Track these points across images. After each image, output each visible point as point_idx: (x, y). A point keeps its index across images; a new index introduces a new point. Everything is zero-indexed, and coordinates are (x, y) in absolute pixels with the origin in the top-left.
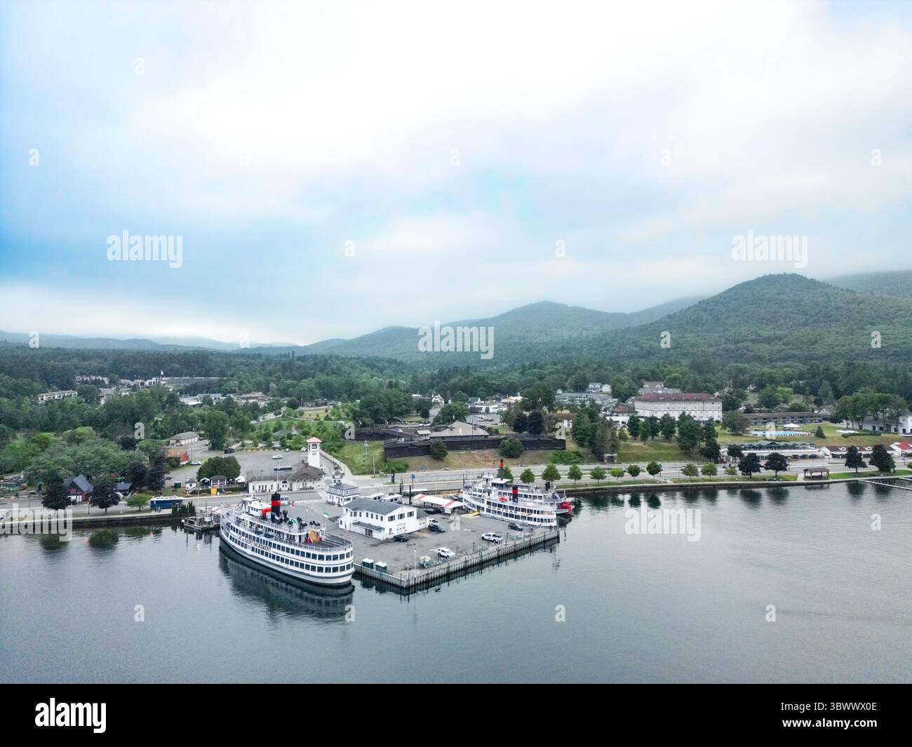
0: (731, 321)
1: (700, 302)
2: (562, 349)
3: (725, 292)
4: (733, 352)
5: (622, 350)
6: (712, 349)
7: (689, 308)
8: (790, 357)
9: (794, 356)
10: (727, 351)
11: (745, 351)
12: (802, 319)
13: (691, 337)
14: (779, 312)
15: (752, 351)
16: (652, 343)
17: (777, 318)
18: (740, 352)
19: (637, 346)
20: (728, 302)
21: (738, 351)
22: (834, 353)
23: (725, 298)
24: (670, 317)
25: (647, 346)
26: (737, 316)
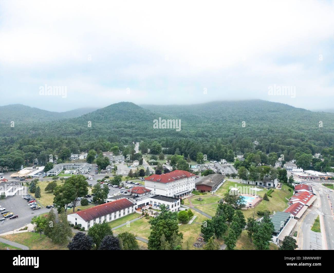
0: (112, 119)
1: (97, 110)
2: (33, 129)
3: (107, 107)
4: (118, 132)
5: (67, 130)
6: (109, 131)
7: (93, 112)
8: (140, 134)
9: (141, 134)
10: (115, 131)
11: (123, 132)
12: (138, 120)
13: (98, 125)
14: (129, 116)
15: (125, 132)
16: (81, 127)
17: (129, 119)
18: (120, 132)
19: (74, 128)
20: (109, 111)
21: (120, 131)
22: (154, 133)
23: (108, 109)
24: (85, 115)
25: (79, 128)
26: (114, 117)
